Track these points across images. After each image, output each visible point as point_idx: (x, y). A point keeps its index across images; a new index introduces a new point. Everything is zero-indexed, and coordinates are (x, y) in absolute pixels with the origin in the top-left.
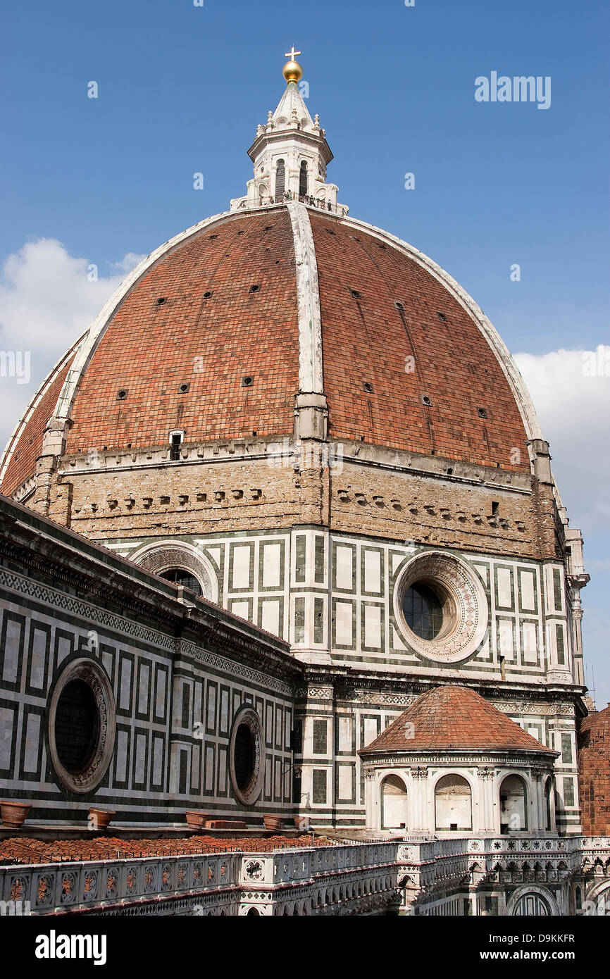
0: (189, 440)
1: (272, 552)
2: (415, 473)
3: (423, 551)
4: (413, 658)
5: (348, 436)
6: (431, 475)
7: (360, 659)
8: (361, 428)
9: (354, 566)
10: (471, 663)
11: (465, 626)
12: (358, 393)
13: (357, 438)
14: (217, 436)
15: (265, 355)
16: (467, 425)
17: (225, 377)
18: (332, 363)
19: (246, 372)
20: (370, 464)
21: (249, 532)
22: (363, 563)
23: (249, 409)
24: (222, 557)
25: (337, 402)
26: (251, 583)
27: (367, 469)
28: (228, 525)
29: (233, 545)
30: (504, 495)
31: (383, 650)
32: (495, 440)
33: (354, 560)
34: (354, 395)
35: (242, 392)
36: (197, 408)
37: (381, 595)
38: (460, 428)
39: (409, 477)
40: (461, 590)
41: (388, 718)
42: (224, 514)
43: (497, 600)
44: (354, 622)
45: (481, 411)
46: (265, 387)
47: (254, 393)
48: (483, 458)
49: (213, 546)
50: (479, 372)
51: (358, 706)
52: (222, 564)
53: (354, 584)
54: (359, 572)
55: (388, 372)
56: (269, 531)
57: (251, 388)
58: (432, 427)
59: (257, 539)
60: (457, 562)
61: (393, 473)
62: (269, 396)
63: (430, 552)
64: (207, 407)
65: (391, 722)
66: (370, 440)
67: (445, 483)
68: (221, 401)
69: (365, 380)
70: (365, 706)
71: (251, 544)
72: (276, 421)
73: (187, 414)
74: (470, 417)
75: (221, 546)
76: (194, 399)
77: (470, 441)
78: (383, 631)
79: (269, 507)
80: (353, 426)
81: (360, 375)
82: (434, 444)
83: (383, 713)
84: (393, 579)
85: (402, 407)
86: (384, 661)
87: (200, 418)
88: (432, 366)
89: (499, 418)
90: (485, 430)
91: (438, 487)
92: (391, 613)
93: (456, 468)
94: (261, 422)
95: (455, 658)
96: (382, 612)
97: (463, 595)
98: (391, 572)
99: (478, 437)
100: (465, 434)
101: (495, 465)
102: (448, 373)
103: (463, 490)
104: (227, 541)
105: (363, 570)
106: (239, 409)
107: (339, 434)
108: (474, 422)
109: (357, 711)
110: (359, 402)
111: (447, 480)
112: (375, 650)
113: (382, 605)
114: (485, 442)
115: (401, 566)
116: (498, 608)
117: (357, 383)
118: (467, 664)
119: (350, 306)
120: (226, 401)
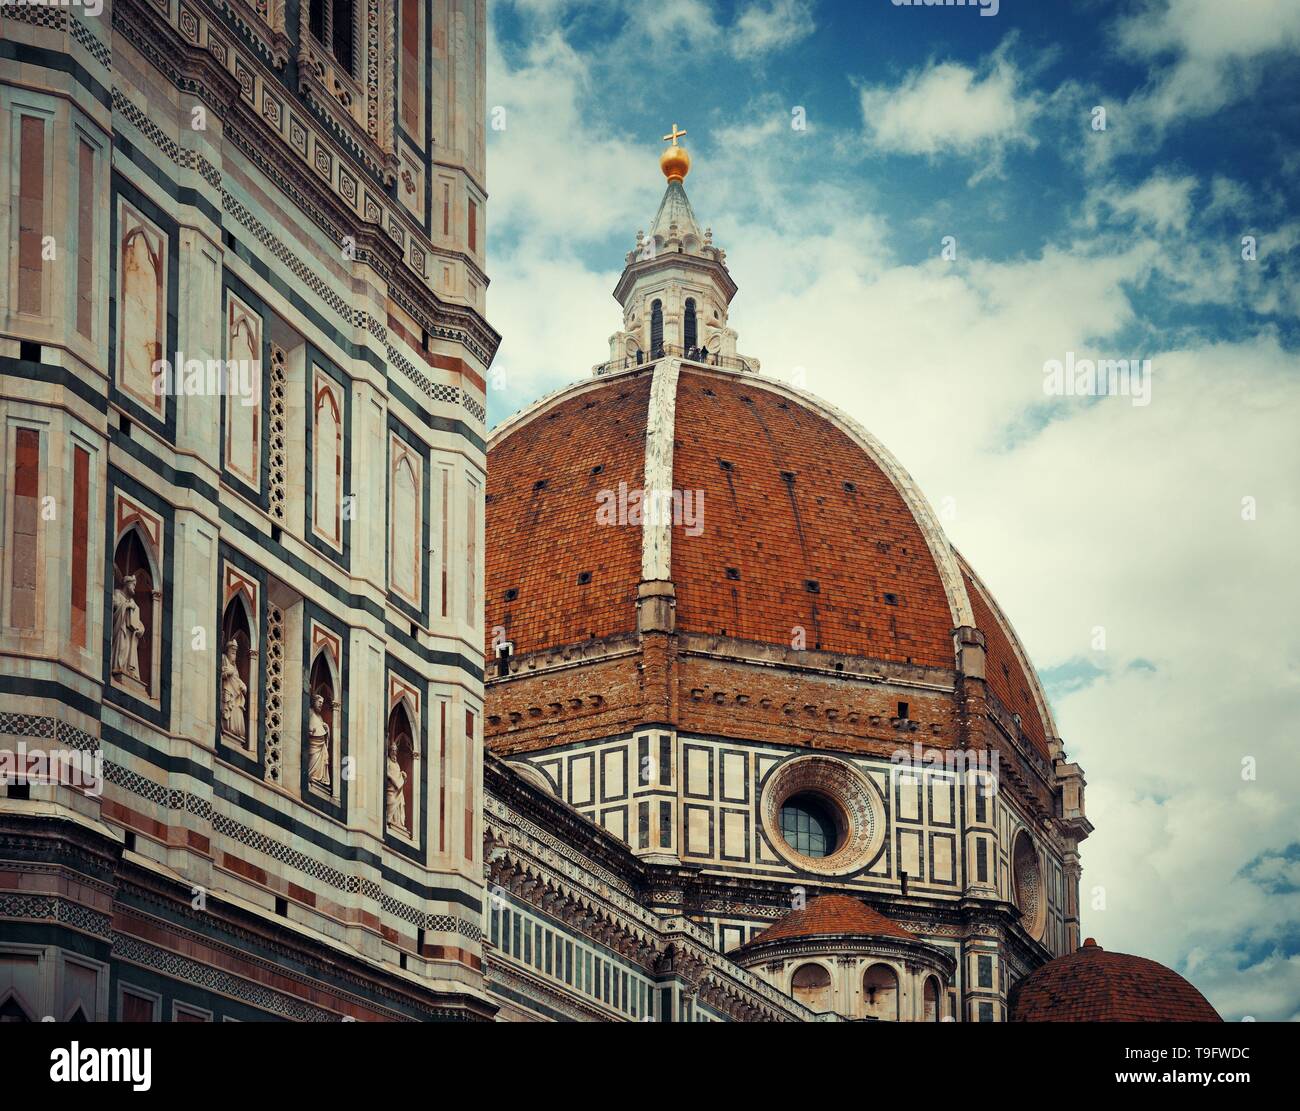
0: (518, 651)
1: (614, 760)
2: (792, 670)
3: (799, 755)
4: (786, 869)
5: (704, 629)
6: (815, 672)
7: (719, 868)
8: (722, 620)
9: (711, 771)
10: (862, 878)
11: (858, 840)
12: (719, 581)
13: (716, 631)
14: (551, 644)
15: (605, 546)
16: (868, 614)
17: (559, 577)
18: (686, 548)
19: (583, 568)
20: (733, 660)
21: (589, 743)
22: (722, 767)
23: (587, 609)
24: (560, 773)
25: (691, 592)
26: (592, 796)
27: (729, 666)
28: (566, 739)
29: (571, 759)
30: (916, 694)
31: (747, 859)
32: (907, 631)
33: (711, 764)
34: (714, 583)
35: (578, 591)
36: (528, 615)
37: (746, 801)
38: (857, 618)
39: (787, 675)
40: (853, 802)
41: (753, 930)
42: (562, 728)
43: (898, 810)
44: (711, 830)
45: (890, 598)
46: (604, 582)
47: (592, 590)
48: (887, 651)
49: (549, 762)
50: (893, 551)
51: (716, 915)
52: (560, 780)
53: (711, 789)
54: (716, 777)
55: (761, 555)
56: (610, 739)
57: (587, 586)
58: (818, 617)
59: (597, 749)
60: (844, 768)
61: (764, 671)
62: (609, 592)
63: (809, 757)
64: (538, 613)
65: (757, 934)
66: (733, 634)
67: (834, 681)
68: (554, 603)
69: (729, 565)
70: (724, 916)
71: (591, 755)
72: (617, 618)
73: (516, 623)
74: (872, 604)
75: (559, 761)
76: (523, 606)
77: (870, 633)
78: (747, 839)
79: (611, 714)
80: (710, 618)
81: (723, 560)
82: (820, 637)
83: (747, 925)
84: (760, 785)
85: (778, 595)
86: (750, 871)
87: (531, 626)
88: (825, 546)
89: (914, 605)
90: (893, 619)
91: (824, 686)
92: (758, 820)
93: (847, 663)
94: (600, 622)
95: (840, 872)
96: (747, 820)
97: (856, 807)
98: (757, 777)
99: (881, 627)
100: (863, 625)
101: (904, 659)
102: (847, 554)
103: (858, 689)
104: (564, 755)
105: (722, 775)
106: (574, 610)
107: (693, 628)
108: (878, 611)
109: (715, 921)
110: (719, 590)
111: (836, 677)
112: (738, 859)
113: (746, 813)
114: (892, 634)
115: (771, 771)
116: (899, 819)
117: (718, 569)
118: (856, 879)
119: (716, 481)
120: (560, 603)
